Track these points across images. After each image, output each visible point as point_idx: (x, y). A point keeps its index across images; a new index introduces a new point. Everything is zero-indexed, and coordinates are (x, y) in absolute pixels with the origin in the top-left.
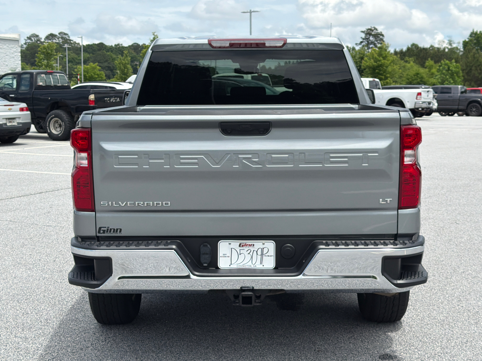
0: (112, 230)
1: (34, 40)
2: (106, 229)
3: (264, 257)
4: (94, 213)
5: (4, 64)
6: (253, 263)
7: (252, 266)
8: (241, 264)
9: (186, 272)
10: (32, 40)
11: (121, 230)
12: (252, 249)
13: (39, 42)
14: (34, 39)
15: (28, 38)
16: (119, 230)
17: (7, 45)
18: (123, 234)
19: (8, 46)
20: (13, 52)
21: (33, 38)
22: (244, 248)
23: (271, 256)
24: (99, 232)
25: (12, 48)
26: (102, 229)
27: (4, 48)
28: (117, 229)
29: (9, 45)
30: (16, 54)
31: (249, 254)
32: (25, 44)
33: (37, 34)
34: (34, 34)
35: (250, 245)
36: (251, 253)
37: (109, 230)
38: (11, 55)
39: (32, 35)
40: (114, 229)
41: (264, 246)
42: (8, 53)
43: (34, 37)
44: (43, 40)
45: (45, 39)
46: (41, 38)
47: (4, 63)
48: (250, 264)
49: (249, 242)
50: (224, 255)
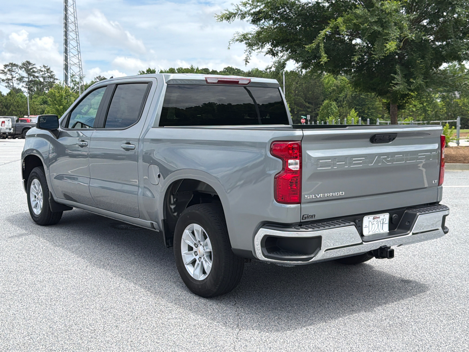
0: (310, 216)
2: (306, 216)
3: (384, 225)
4: (300, 205)
6: (379, 229)
7: (379, 231)
8: (374, 231)
11: (315, 215)
12: (379, 220)
16: (314, 216)
18: (316, 218)
22: (375, 220)
23: (387, 223)
24: (303, 219)
26: (304, 216)
28: (313, 215)
31: (377, 223)
35: (378, 218)
37: (308, 217)
40: (311, 215)
41: (384, 217)
48: (377, 230)
49: (377, 216)
50: (366, 226)
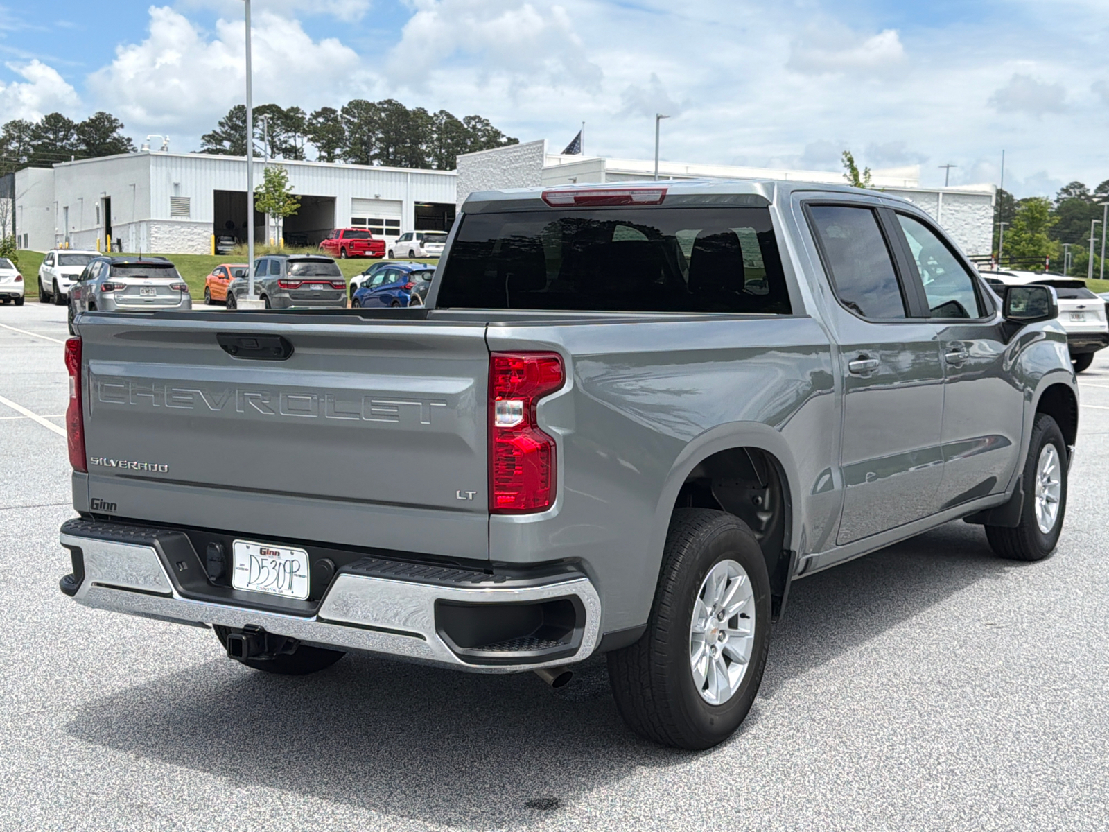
0: (106, 505)
1: (1073, 194)
2: (98, 502)
3: (294, 577)
4: (87, 474)
5: (960, 239)
6: (280, 586)
7: (277, 590)
8: (262, 586)
9: (168, 587)
10: (1071, 194)
11: (116, 505)
12: (277, 559)
13: (1083, 197)
14: (1075, 192)
15: (1063, 190)
16: (113, 506)
17: (970, 205)
19: (970, 207)
20: (979, 217)
21: (1072, 190)
22: (267, 557)
23: (304, 577)
24: (93, 507)
25: (978, 209)
26: (96, 502)
27: (963, 211)
28: (112, 504)
29: (972, 203)
30: (983, 221)
31: (274, 568)
32: (1057, 201)
33: (1081, 182)
34: (1076, 182)
35: (275, 553)
36: (277, 568)
37: (103, 505)
38: (974, 223)
39: (1072, 184)
40: (108, 504)
41: (293, 558)
42: (969, 220)
43: (1076, 187)
44: (1091, 193)
45: (1096, 191)
46: (1088, 190)
47: (961, 237)
48: (274, 586)
49: (273, 548)
50: (241, 565)
